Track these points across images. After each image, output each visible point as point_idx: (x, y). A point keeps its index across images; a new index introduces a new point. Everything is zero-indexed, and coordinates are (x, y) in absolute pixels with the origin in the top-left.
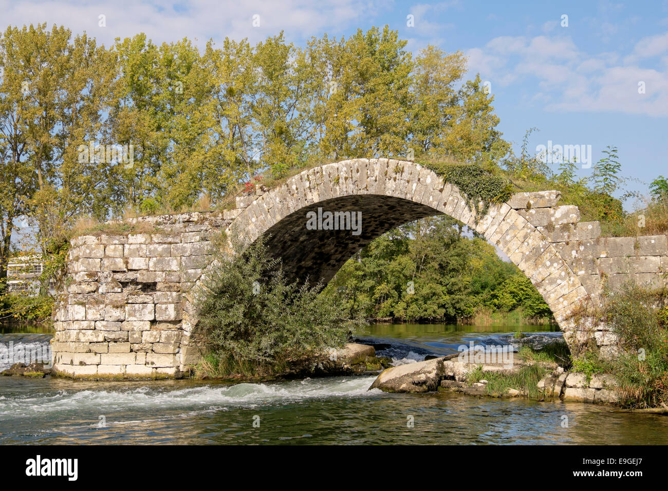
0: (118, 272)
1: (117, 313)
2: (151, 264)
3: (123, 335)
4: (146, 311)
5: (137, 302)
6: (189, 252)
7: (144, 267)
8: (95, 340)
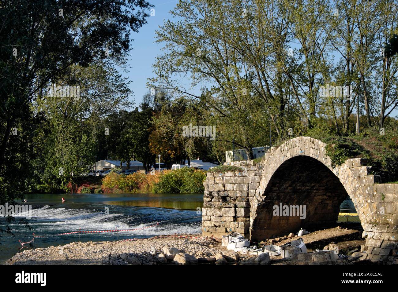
0: (221, 191)
1: (219, 213)
2: (235, 187)
3: (222, 224)
4: (231, 212)
5: (227, 207)
6: (251, 181)
7: (232, 189)
8: (210, 226)
